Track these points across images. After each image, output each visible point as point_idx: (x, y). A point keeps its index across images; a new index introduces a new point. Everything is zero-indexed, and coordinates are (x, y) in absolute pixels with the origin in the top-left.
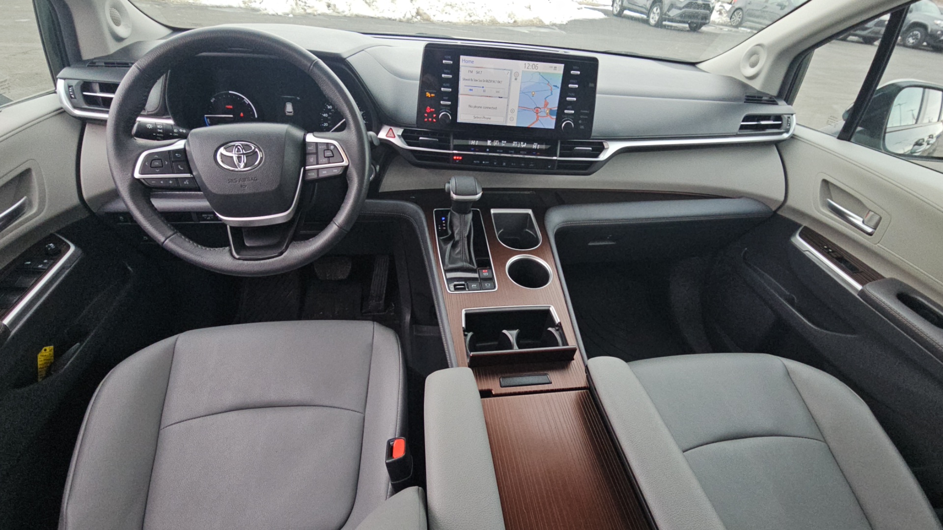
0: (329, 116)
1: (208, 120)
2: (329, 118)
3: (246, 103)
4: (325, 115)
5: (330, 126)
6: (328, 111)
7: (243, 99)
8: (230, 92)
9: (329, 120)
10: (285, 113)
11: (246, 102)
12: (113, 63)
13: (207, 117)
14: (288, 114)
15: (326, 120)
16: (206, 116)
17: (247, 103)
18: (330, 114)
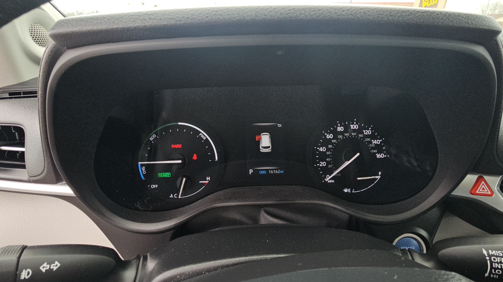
0: (328, 149)
1: (144, 169)
2: (327, 153)
3: (202, 139)
4: (321, 149)
5: (330, 166)
6: (327, 142)
7: (201, 132)
8: (179, 123)
9: (328, 156)
10: (259, 149)
11: (202, 136)
12: (19, 93)
13: (142, 165)
14: (263, 150)
15: (323, 156)
16: (139, 163)
17: (204, 138)
18: (330, 146)
